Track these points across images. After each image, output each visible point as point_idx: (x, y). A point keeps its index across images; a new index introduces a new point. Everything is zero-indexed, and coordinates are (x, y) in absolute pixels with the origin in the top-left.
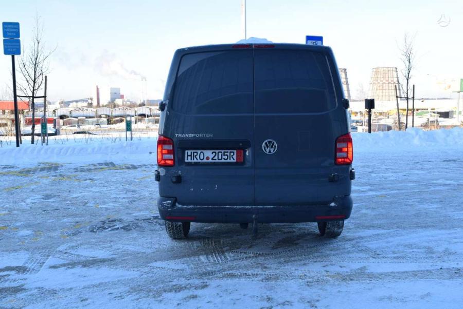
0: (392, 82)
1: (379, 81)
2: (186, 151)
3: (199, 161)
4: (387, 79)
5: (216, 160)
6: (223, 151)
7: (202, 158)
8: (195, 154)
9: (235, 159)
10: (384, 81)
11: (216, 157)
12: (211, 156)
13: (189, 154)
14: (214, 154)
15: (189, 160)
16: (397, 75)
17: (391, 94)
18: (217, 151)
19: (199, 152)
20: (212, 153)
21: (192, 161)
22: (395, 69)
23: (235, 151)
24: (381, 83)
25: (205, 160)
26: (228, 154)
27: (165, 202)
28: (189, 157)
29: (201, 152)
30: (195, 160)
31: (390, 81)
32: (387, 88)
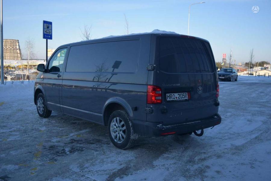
0: (16, 49)
1: (7, 48)
2: (167, 94)
3: (173, 99)
4: (13, 46)
5: (180, 98)
6: (182, 93)
7: (174, 98)
8: (171, 96)
9: (187, 97)
10: (11, 48)
11: (180, 97)
12: (178, 96)
13: (168, 96)
14: (179, 95)
15: (169, 100)
16: (19, 44)
17: (15, 55)
18: (180, 94)
19: (172, 94)
20: (178, 94)
21: (170, 100)
22: (17, 41)
23: (187, 93)
24: (9, 49)
25: (175, 99)
26: (184, 95)
27: (159, 125)
28: (168, 98)
29: (173, 95)
30: (171, 99)
31: (14, 48)
32: (13, 52)
